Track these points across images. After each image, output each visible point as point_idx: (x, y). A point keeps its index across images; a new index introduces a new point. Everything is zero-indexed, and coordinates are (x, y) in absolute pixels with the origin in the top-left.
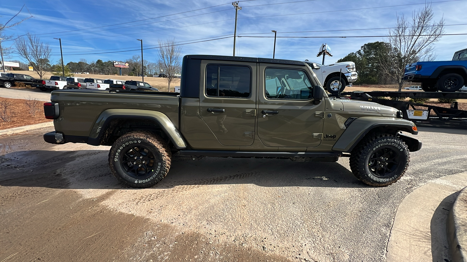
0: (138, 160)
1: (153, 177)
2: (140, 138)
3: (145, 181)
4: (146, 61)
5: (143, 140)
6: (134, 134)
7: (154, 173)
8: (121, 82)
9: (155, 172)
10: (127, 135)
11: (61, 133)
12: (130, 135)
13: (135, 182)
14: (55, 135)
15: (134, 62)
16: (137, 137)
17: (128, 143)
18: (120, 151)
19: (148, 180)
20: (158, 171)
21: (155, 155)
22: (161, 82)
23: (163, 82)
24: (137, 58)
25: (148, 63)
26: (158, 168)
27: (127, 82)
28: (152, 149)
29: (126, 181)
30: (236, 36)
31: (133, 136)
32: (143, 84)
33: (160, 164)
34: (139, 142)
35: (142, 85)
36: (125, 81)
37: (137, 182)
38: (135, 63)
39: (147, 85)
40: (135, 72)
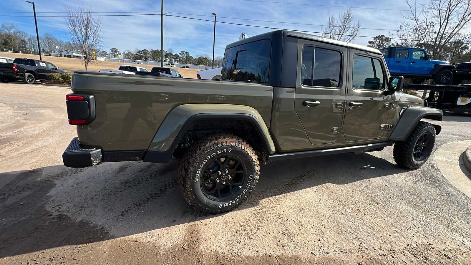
0: (223, 176)
1: (242, 196)
2: (231, 144)
3: (231, 203)
4: (25, 33)
5: (235, 148)
6: (223, 140)
7: (242, 190)
8: (6, 59)
9: (244, 188)
10: (212, 143)
11: (98, 148)
12: (216, 142)
13: (220, 206)
14: (91, 153)
15: (4, 32)
16: (227, 144)
17: (214, 154)
18: (203, 166)
19: (235, 200)
20: (249, 186)
21: (246, 165)
22: (60, 63)
23: (62, 63)
24: (11, 28)
25: (29, 35)
26: (249, 183)
27: (17, 61)
28: (244, 159)
29: (208, 207)
30: (163, 14)
31: (222, 142)
32: (44, 64)
33: (251, 177)
34: (230, 150)
35: (43, 66)
36: (14, 60)
37: (222, 206)
38: (6, 34)
39: (50, 67)
40: (7, 47)
